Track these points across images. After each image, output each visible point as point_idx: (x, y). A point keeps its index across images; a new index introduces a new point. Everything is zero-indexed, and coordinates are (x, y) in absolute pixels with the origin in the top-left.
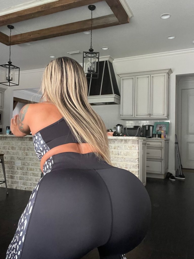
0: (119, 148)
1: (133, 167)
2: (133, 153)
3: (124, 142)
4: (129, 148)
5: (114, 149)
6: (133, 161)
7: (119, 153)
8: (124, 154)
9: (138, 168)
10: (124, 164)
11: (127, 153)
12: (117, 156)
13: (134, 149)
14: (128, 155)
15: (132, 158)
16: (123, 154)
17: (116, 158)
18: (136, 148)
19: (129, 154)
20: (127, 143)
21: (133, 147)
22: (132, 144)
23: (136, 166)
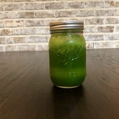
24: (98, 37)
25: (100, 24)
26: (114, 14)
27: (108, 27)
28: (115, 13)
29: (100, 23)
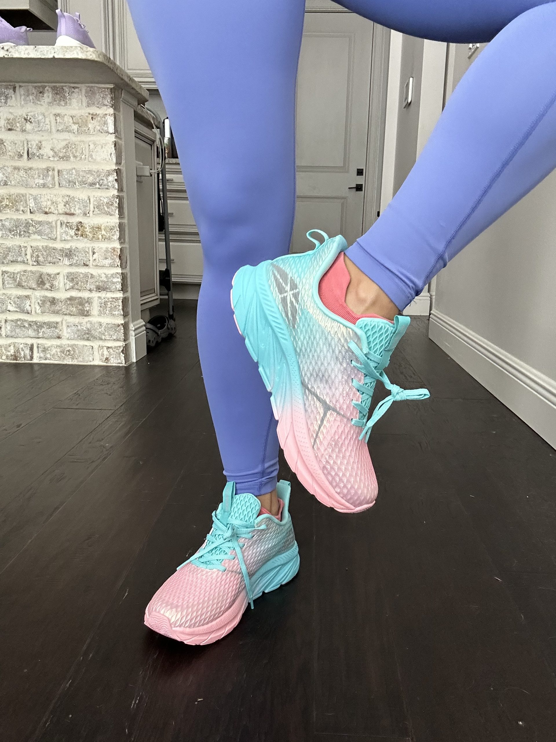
0: (28, 126)
1: (98, 207)
2: (92, 146)
3: (50, 100)
4: (75, 127)
5: (10, 130)
6: (95, 184)
7: (33, 150)
8: (56, 154)
9: (117, 212)
10: (60, 200)
11: (67, 147)
12: (24, 163)
13: (99, 128)
14: (75, 157)
15: (90, 172)
16: (51, 153)
17: (22, 173)
18: (105, 123)
19: (78, 154)
20: (62, 103)
21: (94, 121)
22: (88, 106)
23: (107, 203)
24: (43, 330)
25: (47, 289)
26: (91, 263)
27: (71, 299)
28: (91, 259)
29: (47, 286)
